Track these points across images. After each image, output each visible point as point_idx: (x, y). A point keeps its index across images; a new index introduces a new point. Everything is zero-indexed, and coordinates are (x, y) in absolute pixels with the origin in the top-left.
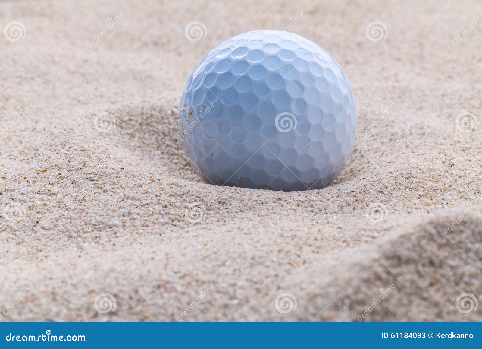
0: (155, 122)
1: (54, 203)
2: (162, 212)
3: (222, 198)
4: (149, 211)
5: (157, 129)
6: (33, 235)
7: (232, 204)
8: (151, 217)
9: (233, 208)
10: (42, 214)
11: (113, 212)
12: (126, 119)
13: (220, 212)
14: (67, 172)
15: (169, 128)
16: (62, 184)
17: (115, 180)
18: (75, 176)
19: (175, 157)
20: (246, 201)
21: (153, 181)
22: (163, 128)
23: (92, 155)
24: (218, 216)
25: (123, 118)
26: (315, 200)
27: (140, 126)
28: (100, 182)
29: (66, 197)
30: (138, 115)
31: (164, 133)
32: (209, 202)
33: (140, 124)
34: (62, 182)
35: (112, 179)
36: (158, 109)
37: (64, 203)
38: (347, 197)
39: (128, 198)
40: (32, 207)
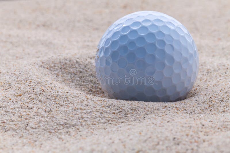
0: (68, 67)
1: (33, 113)
2: (101, 116)
3: (133, 107)
4: (93, 116)
5: (70, 71)
6: (28, 132)
7: (140, 110)
8: (95, 119)
9: (141, 112)
10: (29, 120)
11: (72, 117)
12: (52, 65)
13: (134, 115)
14: (34, 95)
15: (76, 71)
16: (34, 103)
17: (66, 99)
18: (40, 98)
19: (83, 87)
20: (147, 109)
21: (88, 99)
22: (73, 70)
23: (46, 85)
24: (134, 117)
25: (51, 65)
26: (186, 106)
27: (60, 70)
28: (57, 100)
29: (39, 109)
30: (58, 63)
31: (74, 73)
32: (125, 110)
33: (61, 69)
34: (33, 102)
35: (63, 99)
36: (68, 60)
37: (40, 113)
38: (203, 104)
39: (78, 109)
40: (21, 116)
